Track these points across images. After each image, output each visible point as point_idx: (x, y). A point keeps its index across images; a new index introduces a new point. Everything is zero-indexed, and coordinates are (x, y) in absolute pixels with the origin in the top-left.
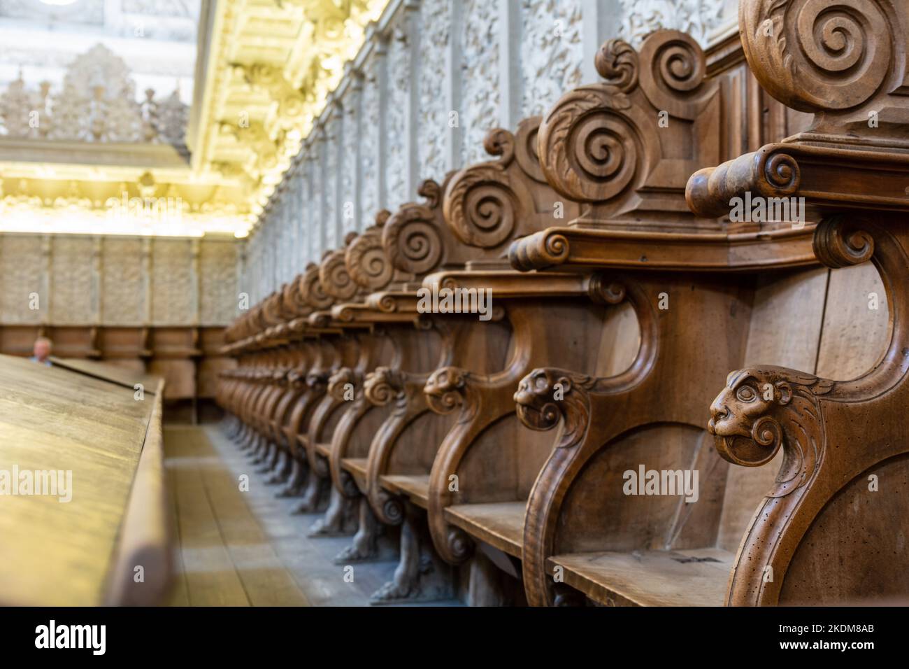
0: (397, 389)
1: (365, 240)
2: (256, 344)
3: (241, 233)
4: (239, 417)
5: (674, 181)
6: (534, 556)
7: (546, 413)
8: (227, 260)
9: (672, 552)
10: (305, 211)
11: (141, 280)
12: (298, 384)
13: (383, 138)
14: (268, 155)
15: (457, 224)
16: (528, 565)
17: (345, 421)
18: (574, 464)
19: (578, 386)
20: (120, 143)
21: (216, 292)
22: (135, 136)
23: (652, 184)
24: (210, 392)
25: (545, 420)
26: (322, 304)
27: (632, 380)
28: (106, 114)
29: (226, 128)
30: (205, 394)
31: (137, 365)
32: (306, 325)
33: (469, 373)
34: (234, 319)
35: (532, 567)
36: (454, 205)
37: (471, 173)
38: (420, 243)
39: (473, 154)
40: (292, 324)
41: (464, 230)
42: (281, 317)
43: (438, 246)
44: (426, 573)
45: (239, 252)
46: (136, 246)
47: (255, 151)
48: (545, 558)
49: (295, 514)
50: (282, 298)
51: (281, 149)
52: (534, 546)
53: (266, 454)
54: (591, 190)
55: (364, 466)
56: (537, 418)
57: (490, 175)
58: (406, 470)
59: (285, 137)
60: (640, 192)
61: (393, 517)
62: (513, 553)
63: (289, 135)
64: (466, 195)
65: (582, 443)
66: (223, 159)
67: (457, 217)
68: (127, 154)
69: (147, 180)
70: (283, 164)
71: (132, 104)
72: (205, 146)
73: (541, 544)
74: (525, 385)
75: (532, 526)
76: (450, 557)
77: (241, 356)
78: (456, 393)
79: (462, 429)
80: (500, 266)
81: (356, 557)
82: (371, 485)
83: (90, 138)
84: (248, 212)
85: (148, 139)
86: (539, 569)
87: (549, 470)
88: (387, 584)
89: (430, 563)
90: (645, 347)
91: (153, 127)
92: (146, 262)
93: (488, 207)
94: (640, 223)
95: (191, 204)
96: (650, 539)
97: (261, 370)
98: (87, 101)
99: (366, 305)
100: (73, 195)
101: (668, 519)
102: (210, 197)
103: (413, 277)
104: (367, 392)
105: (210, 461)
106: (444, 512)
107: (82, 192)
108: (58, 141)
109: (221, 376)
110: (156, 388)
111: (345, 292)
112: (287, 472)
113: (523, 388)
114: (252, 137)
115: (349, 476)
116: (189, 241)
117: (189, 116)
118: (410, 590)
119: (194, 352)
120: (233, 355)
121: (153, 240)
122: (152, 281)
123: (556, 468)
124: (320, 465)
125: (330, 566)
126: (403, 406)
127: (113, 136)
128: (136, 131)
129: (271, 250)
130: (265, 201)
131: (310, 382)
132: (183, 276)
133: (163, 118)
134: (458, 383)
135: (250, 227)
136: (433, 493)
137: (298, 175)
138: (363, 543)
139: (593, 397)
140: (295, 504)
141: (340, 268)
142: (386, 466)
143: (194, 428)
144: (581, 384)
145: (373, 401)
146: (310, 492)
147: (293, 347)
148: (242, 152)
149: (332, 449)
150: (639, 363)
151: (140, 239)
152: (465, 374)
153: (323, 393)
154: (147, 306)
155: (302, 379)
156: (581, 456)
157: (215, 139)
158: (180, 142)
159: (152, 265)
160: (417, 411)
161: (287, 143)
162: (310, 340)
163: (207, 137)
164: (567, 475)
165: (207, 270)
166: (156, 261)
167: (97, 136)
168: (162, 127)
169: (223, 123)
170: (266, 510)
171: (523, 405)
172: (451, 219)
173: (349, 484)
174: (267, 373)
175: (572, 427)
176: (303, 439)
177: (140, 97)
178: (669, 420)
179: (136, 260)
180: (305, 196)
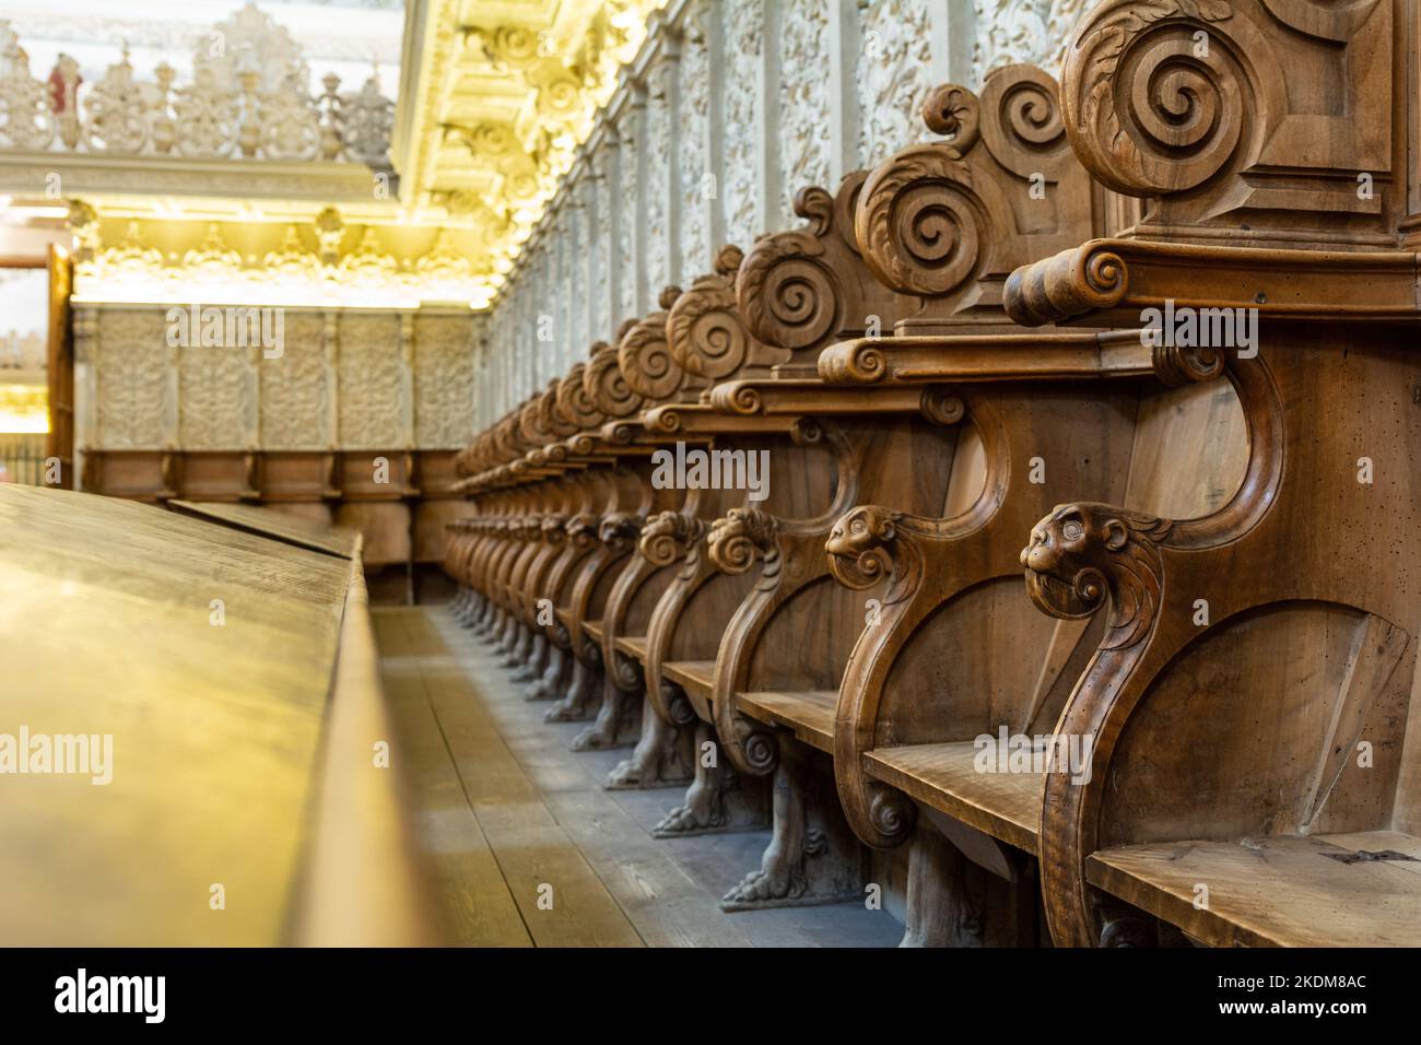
0: (763, 545)
1: (698, 296)
2: (510, 475)
3: (480, 302)
4: (482, 592)
5: (1311, 156)
6: (1063, 851)
7: (1082, 586)
8: (457, 347)
9: (1313, 840)
10: (584, 264)
11: (323, 378)
12: (582, 539)
13: (717, 134)
14: (521, 178)
15: (880, 253)
16: (1052, 867)
17: (669, 599)
18: (1134, 680)
19: (1141, 536)
20: (284, 161)
21: (440, 396)
22: (310, 151)
23: (1268, 160)
24: (433, 553)
25: (1081, 598)
26: (620, 408)
27: (1237, 525)
28: (262, 115)
29: (454, 135)
30: (426, 558)
31: (319, 513)
32: (596, 441)
33: (904, 515)
34: (468, 439)
35: (1058, 871)
36: (874, 221)
37: (904, 163)
38: (800, 296)
39: (879, 149)
40: (572, 442)
41: (892, 265)
42: (548, 431)
43: (831, 301)
44: (816, 855)
45: (476, 333)
46: (314, 324)
47: (500, 171)
48: (1085, 855)
49: (580, 750)
50: (552, 399)
51: (543, 167)
52: (1062, 832)
53: (528, 652)
54: (1160, 173)
55: (709, 676)
56: (1065, 597)
57: (936, 165)
58: (780, 683)
59: (549, 146)
60: (1245, 176)
61: (760, 763)
62: (1012, 841)
63: (556, 142)
64: (895, 203)
65: (1149, 641)
66: (448, 186)
67: (880, 241)
68: (298, 178)
69: (329, 220)
70: (548, 188)
71: (304, 100)
72: (421, 164)
73: (1075, 829)
74: (1042, 535)
75: (1059, 794)
76: (874, 838)
77: (481, 496)
78: (879, 550)
79: (893, 611)
80: (956, 327)
81: (688, 825)
82: (721, 708)
83: (238, 154)
84: (491, 270)
85: (331, 155)
86: (1073, 874)
87: (1087, 690)
88: (751, 876)
89: (822, 838)
90: (1258, 461)
91: (338, 135)
92: (330, 350)
93: (933, 224)
94: (1250, 233)
95: (399, 259)
96: (1272, 815)
97: (518, 518)
98: (231, 96)
99: (702, 405)
100: (213, 245)
101: (1302, 778)
102: (430, 247)
103: (787, 354)
104: (713, 551)
105: (437, 662)
106: (862, 757)
107: (226, 241)
108: (186, 159)
109: (451, 528)
110: (350, 549)
111: (662, 386)
112: (563, 680)
113: (1038, 539)
114: (497, 148)
115: (678, 692)
116: (397, 316)
117: (395, 117)
118: (790, 885)
119: (407, 491)
120: (469, 495)
121: (340, 315)
122: (340, 381)
123: (1101, 688)
124: (626, 671)
125: (648, 840)
126: (774, 575)
127: (273, 151)
128: (311, 143)
129: (527, 327)
130: (515, 251)
131: (605, 536)
132: (388, 372)
133: (353, 121)
134: (885, 533)
135: (494, 293)
136: (842, 726)
137: (572, 206)
138: (700, 802)
139: (1166, 556)
140: (581, 733)
141: (654, 347)
142: (746, 677)
143: (410, 609)
144: (1144, 532)
145: (722, 565)
146: (605, 714)
147: (569, 480)
148: (480, 173)
149: (646, 646)
150: (1249, 490)
151: (321, 314)
152: (897, 517)
153: (628, 553)
154: (332, 419)
155: (591, 531)
156: (1146, 665)
157: (436, 154)
158: (381, 160)
159: (338, 355)
160: (799, 583)
161: (553, 157)
162: (601, 468)
163: (423, 151)
164: (1122, 700)
165: (427, 362)
166: (345, 349)
167: (249, 151)
168: (352, 136)
169: (448, 126)
170: (533, 743)
171: (1039, 572)
172: (870, 246)
173: (678, 702)
174: (529, 522)
175: (1129, 612)
176: (594, 629)
177: (317, 88)
178: (1305, 596)
179: (314, 348)
180: (583, 239)
